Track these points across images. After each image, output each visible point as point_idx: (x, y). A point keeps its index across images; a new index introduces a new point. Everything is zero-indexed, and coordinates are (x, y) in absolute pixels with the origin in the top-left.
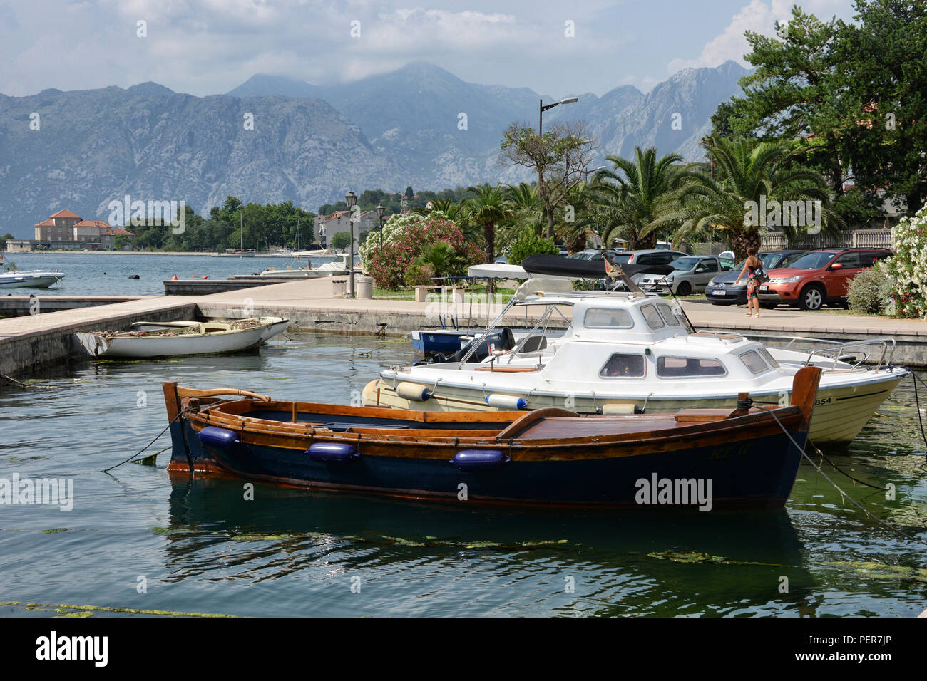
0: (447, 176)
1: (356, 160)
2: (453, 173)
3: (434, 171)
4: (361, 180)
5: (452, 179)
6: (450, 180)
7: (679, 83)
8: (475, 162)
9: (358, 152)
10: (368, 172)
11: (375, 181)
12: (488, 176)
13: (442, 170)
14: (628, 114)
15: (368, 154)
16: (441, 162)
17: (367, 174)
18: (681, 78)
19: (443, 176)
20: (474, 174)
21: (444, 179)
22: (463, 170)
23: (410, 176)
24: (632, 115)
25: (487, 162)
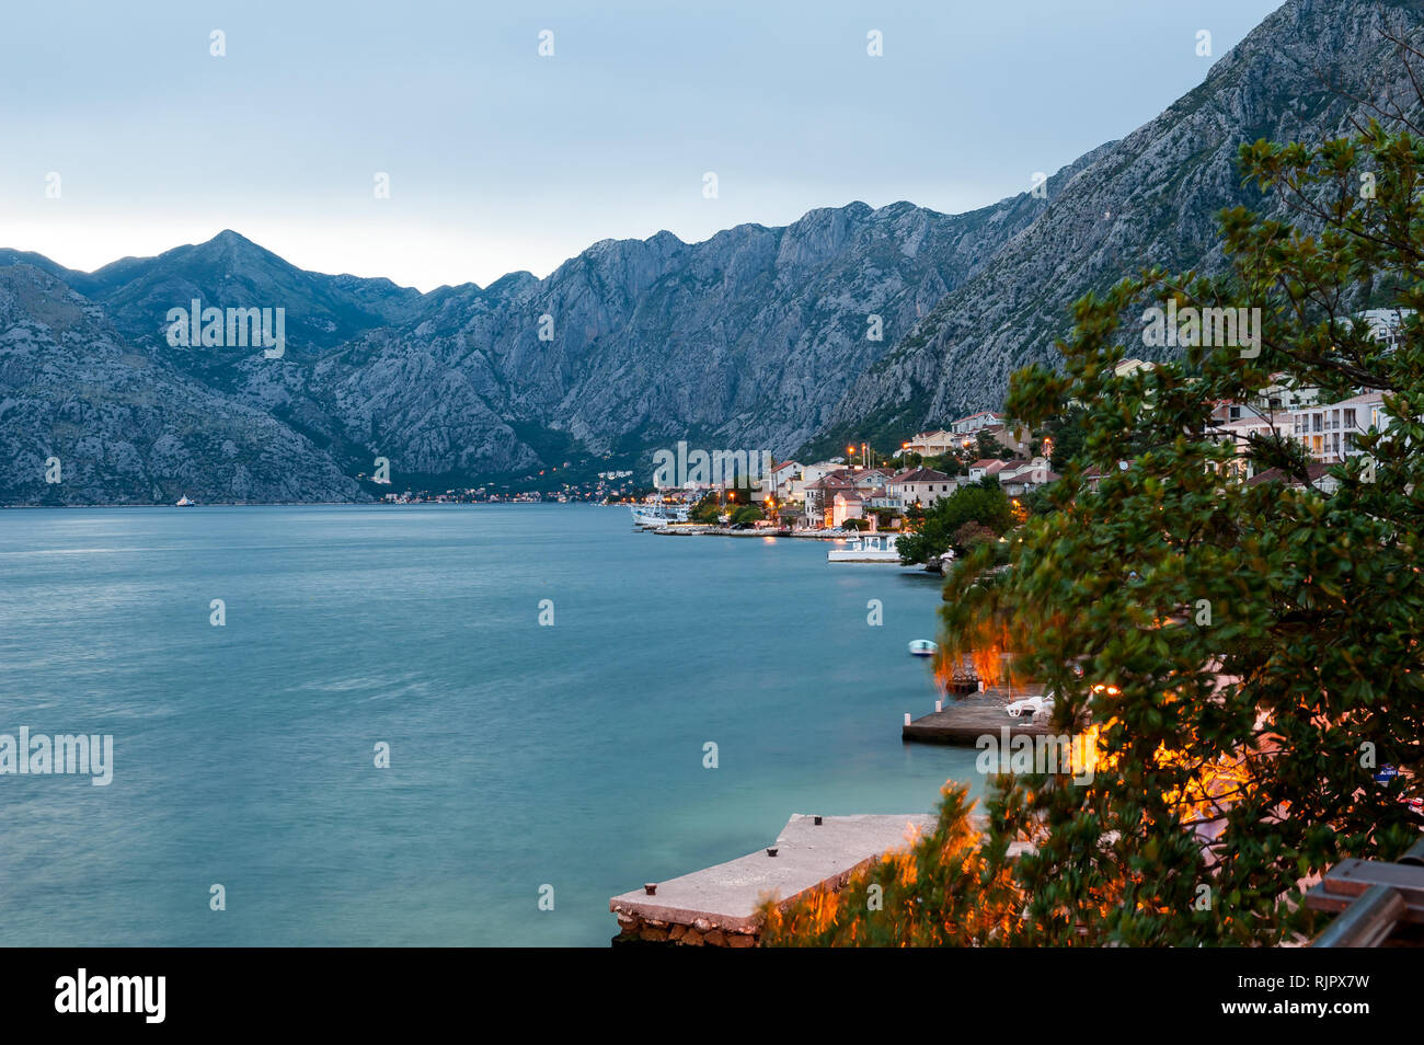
0: (254, 389)
1: (94, 360)
2: (264, 384)
3: (234, 381)
4: (99, 390)
5: (262, 392)
6: (258, 394)
7: (595, 259)
8: (297, 367)
9: (98, 348)
10: (111, 378)
11: (123, 391)
12: (318, 388)
13: (246, 379)
14: (525, 301)
15: (114, 350)
16: (245, 368)
17: (111, 382)
18: (598, 253)
19: (248, 389)
20: (295, 385)
21: (250, 393)
22: (278, 380)
23: (183, 385)
24: (531, 302)
25: (318, 368)
